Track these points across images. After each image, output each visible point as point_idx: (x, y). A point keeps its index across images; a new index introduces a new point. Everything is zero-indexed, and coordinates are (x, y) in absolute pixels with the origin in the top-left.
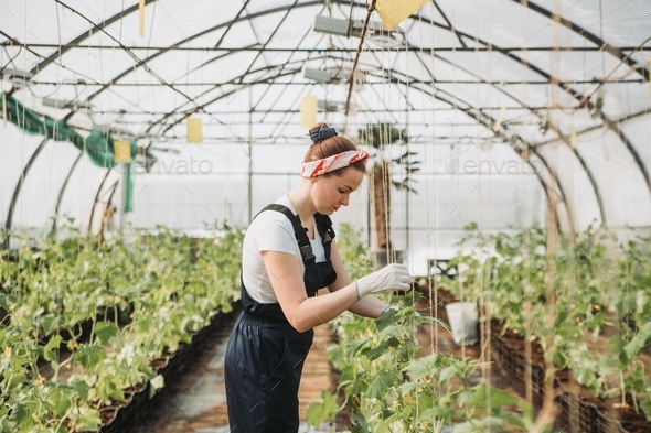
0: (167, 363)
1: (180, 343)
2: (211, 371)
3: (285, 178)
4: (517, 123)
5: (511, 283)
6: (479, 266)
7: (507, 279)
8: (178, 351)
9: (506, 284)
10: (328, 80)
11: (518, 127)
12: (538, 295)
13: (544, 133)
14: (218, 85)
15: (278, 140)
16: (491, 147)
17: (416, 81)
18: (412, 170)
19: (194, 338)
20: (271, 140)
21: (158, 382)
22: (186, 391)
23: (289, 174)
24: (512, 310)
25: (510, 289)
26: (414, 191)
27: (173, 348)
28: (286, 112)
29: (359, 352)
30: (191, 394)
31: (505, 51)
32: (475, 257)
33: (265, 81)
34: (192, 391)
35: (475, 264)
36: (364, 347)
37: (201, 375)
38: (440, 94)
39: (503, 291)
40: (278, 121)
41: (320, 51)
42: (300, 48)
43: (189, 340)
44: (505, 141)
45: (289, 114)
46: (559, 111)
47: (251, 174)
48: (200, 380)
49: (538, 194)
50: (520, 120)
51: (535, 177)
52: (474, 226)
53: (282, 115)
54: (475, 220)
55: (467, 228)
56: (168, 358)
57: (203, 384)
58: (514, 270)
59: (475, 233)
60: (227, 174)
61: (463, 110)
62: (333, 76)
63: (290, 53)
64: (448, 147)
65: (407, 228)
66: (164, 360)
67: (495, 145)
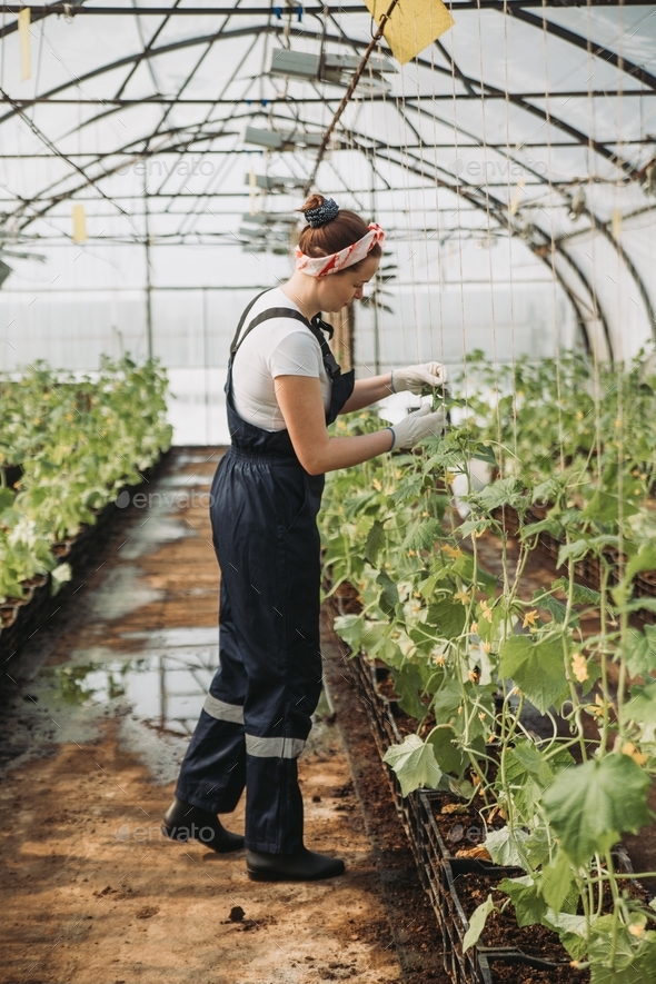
0: (67, 550)
1: (81, 524)
2: (126, 562)
3: (200, 293)
4: (534, 206)
5: (538, 432)
6: (489, 409)
7: (531, 425)
8: (79, 535)
9: (530, 433)
10: (278, 144)
11: (536, 211)
12: (576, 445)
13: (575, 220)
14: (102, 156)
15: (189, 239)
16: (496, 243)
17: (383, 146)
18: (385, 278)
19: (99, 517)
20: (178, 239)
21: (62, 574)
22: (97, 588)
23: (205, 288)
24: (541, 467)
25: (535, 440)
26: (387, 309)
27: (74, 531)
28: (200, 196)
29: (363, 511)
30: (102, 591)
31: (517, 99)
32: (482, 399)
33: (173, 149)
34: (104, 585)
35: (482, 409)
36: (369, 504)
37: (112, 567)
38: (421, 166)
39: (526, 443)
40: (188, 209)
41: (249, 102)
42: (224, 98)
43: (92, 519)
44: (516, 234)
45: (204, 199)
46: (597, 186)
47: (149, 289)
48: (113, 574)
49: (563, 310)
50: (539, 201)
51: (558, 285)
52: (479, 355)
53: (194, 199)
54: (481, 347)
55: (469, 359)
56: (68, 544)
57: (118, 578)
58: (541, 413)
59: (482, 365)
60: (116, 289)
61: (454, 189)
62: (285, 138)
63: (209, 106)
64: (436, 244)
65: (378, 364)
66: (64, 546)
67: (501, 240)
